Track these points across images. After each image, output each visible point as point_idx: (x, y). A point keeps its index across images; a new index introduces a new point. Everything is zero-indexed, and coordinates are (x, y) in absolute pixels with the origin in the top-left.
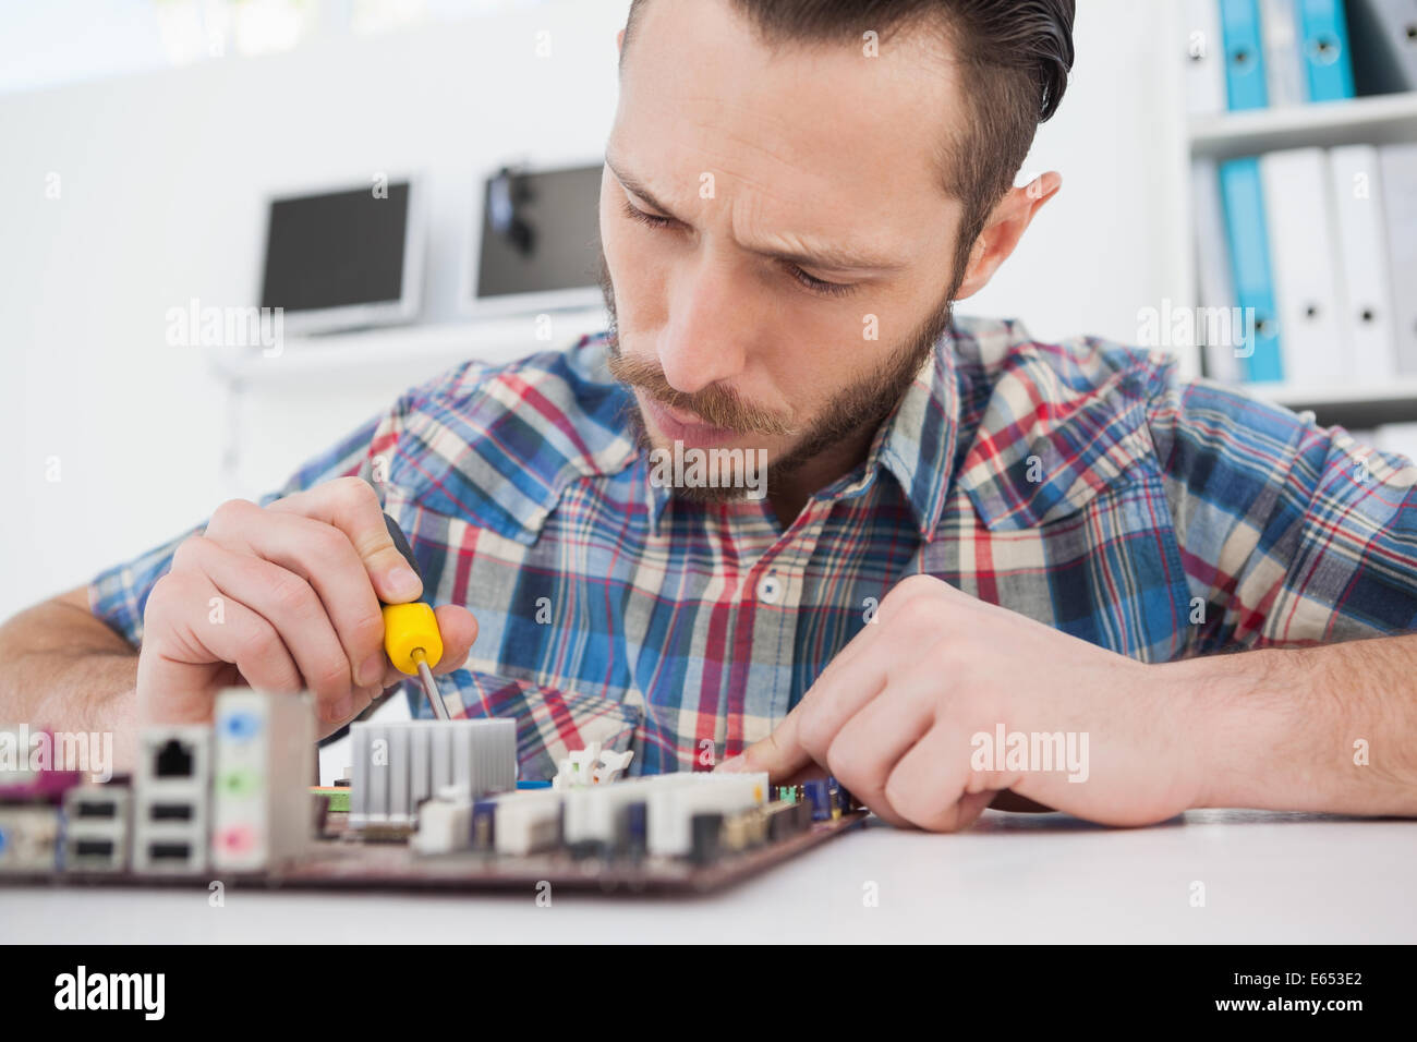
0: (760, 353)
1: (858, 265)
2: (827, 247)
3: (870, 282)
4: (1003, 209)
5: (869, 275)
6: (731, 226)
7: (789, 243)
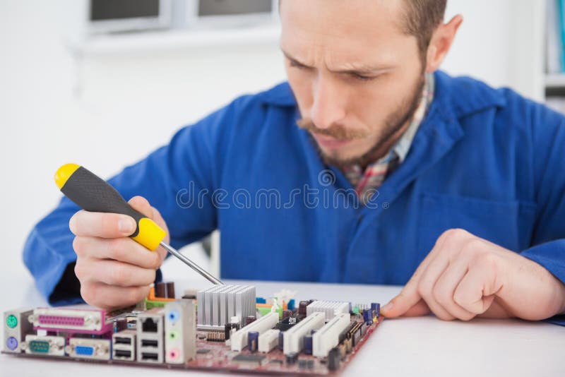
0: (350, 110)
1: (376, 69)
2: (362, 65)
3: (385, 74)
4: (437, 34)
5: (383, 71)
6: (326, 65)
7: (348, 67)
